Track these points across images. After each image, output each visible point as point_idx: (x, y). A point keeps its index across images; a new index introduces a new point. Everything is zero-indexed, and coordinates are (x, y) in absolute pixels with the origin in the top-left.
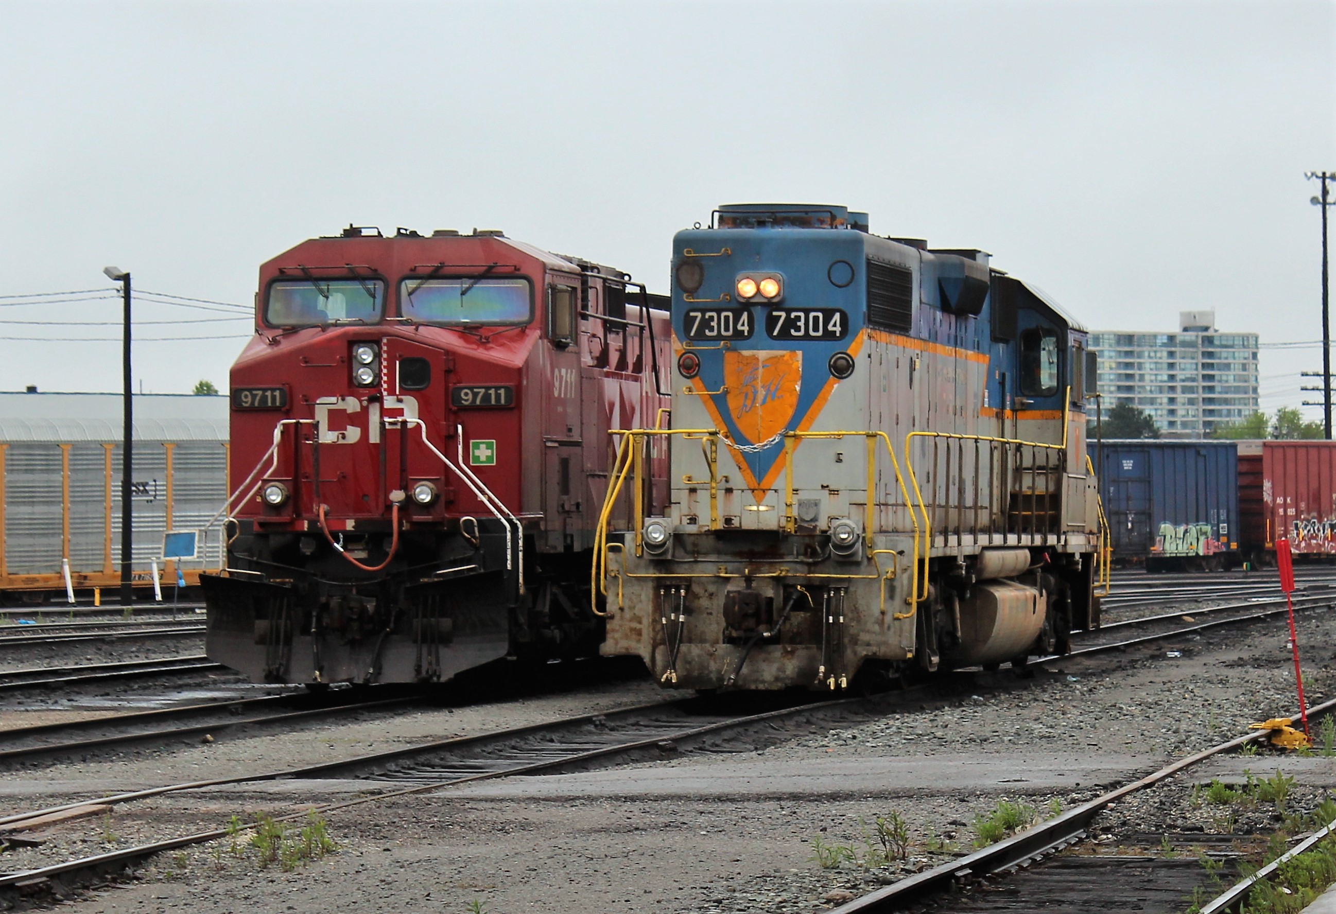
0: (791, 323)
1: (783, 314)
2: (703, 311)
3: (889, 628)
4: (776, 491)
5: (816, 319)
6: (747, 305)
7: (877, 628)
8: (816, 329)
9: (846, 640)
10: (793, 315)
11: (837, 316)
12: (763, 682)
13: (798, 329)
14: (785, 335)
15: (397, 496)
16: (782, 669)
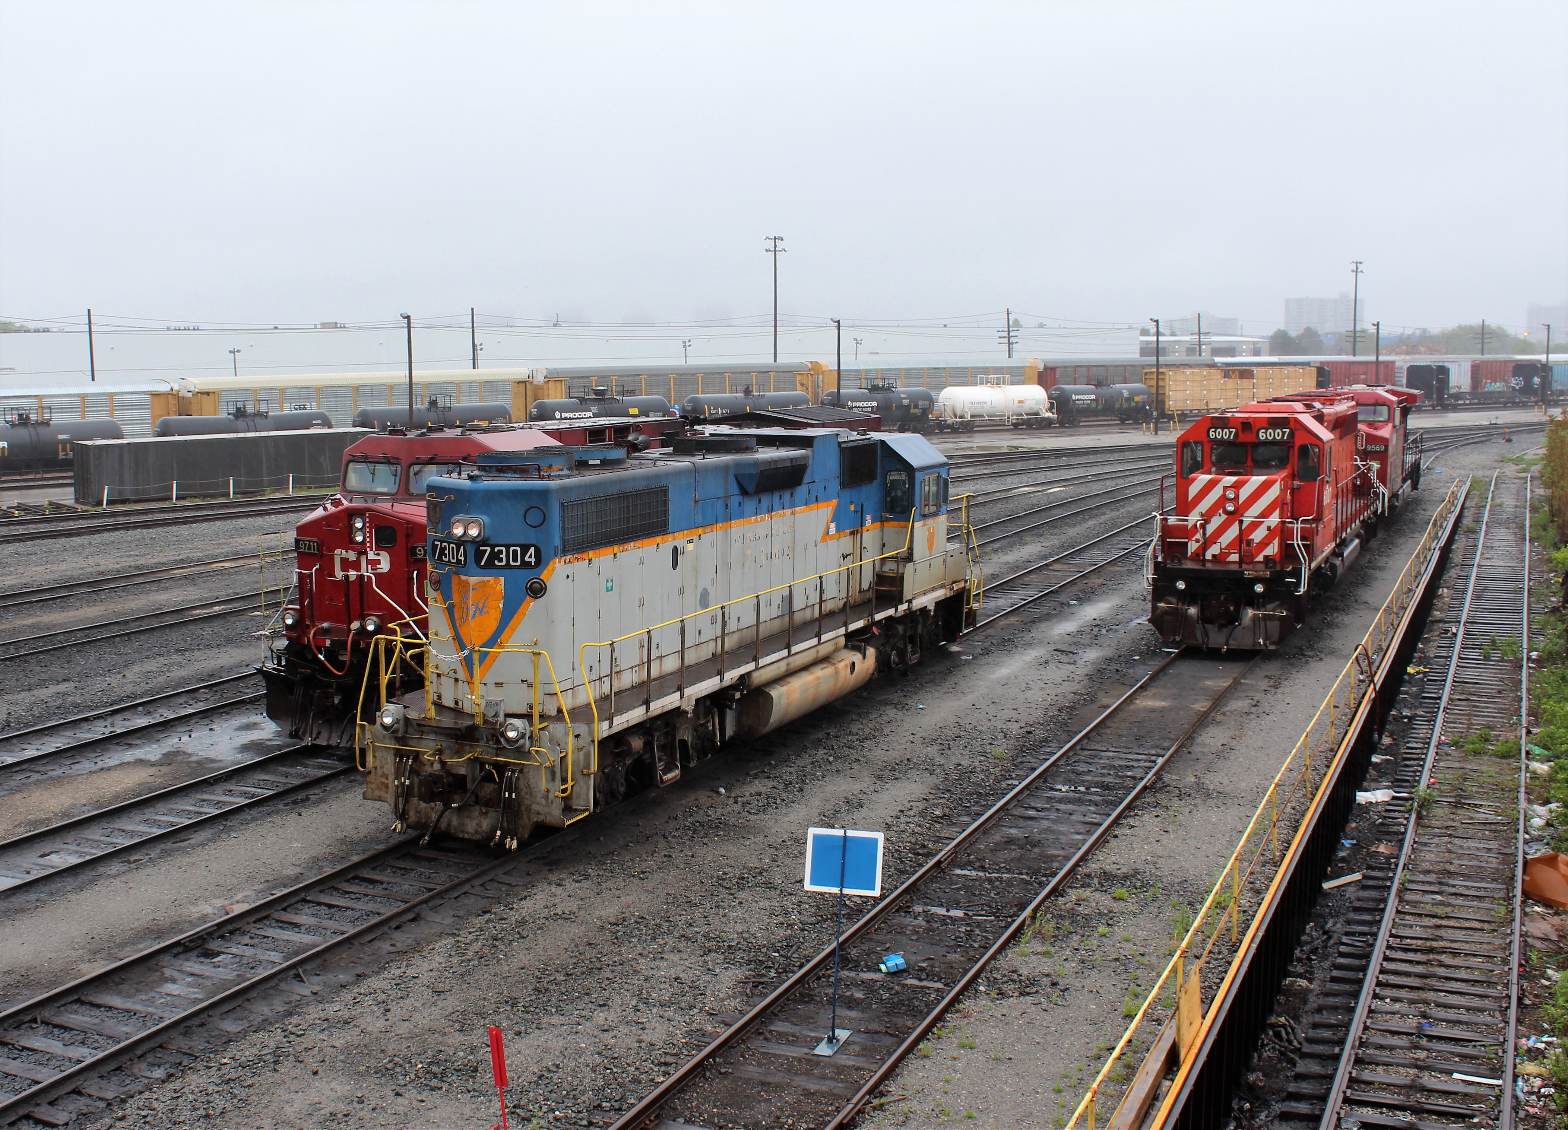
0: (495, 556)
1: (489, 549)
2: (442, 542)
3: (552, 803)
4: (485, 684)
5: (515, 552)
6: (460, 542)
7: (543, 801)
8: (515, 560)
9: (523, 808)
10: (496, 549)
11: (532, 550)
12: (467, 833)
13: (501, 560)
14: (490, 565)
15: (355, 625)
16: (479, 825)
